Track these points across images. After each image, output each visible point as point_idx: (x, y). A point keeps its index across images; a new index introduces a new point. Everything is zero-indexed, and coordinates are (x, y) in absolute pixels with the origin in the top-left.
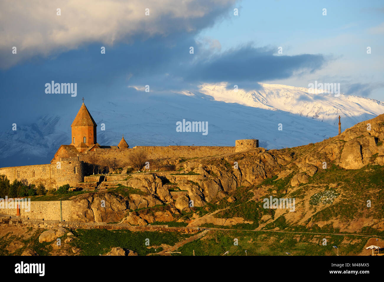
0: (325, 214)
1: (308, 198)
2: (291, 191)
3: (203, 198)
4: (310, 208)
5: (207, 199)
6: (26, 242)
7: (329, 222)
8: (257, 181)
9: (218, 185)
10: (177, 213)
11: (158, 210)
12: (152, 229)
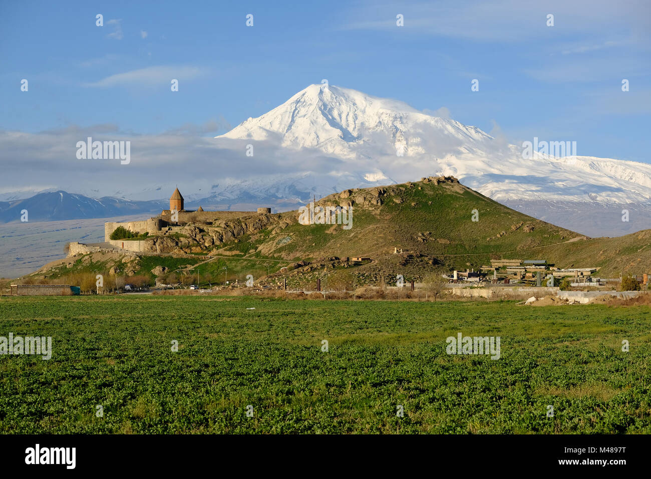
0: (280, 250)
1: (276, 241)
2: (271, 236)
3: (221, 240)
4: (275, 247)
5: (224, 240)
6: (116, 262)
7: (280, 254)
8: (255, 231)
9: (231, 233)
10: (205, 248)
11: (193, 246)
12: (185, 256)
